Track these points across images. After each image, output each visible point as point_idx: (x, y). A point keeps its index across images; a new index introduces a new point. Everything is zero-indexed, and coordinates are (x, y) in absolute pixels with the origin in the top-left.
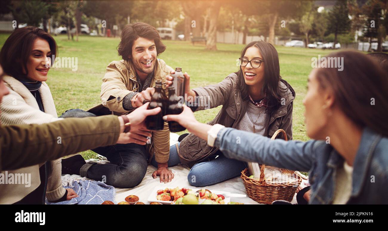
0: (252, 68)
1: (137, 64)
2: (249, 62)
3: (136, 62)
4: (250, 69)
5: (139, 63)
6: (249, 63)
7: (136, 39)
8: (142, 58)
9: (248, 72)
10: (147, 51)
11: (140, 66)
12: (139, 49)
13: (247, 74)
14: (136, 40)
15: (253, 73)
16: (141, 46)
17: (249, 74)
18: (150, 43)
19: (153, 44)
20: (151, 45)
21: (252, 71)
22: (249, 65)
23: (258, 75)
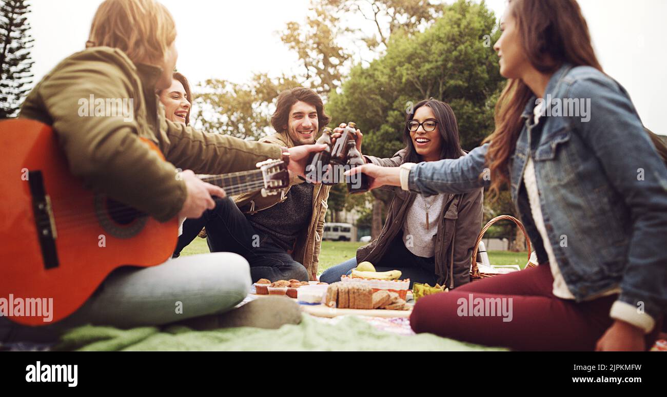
0: (424, 131)
1: (294, 134)
2: (420, 124)
3: (292, 131)
4: (422, 134)
5: (296, 132)
6: (421, 127)
7: (295, 102)
8: (300, 125)
9: (420, 138)
10: (307, 117)
11: (297, 137)
12: (297, 115)
13: (418, 140)
14: (294, 104)
15: (427, 139)
16: (300, 111)
17: (422, 140)
18: (312, 109)
19: (315, 110)
20: (311, 112)
21: (425, 136)
22: (420, 129)
23: (433, 141)
